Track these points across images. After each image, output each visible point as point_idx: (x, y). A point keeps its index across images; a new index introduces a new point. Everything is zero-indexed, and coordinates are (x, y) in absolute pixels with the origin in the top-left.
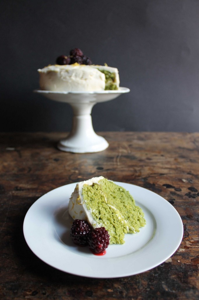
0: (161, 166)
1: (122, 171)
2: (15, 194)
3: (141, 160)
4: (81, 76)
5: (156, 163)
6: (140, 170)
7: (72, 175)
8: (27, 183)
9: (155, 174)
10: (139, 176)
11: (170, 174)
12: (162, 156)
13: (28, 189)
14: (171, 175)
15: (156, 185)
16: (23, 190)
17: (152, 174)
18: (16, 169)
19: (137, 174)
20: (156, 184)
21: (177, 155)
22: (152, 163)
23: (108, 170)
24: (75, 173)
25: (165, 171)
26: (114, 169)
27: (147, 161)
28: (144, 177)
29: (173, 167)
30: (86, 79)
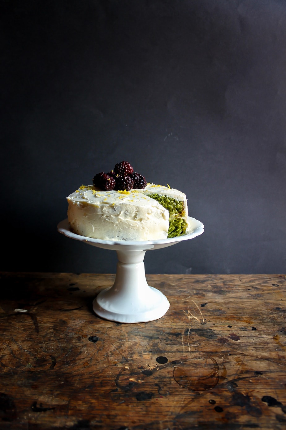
0: (254, 353)
1: (197, 365)
2: (33, 421)
3: (223, 341)
4: (133, 215)
5: (247, 346)
6: (223, 364)
7: (120, 374)
8: (51, 393)
9: (247, 372)
10: (223, 378)
11: (271, 372)
12: (254, 329)
13: (54, 409)
14: (273, 375)
15: (252, 400)
16: (45, 410)
17: (242, 372)
18: (31, 359)
19: (220, 373)
20: (252, 396)
21: (276, 328)
22: (240, 346)
23: (174, 363)
24: (124, 369)
25: (262, 366)
26: (183, 362)
27: (232, 341)
28: (230, 379)
29: (274, 355)
30: (141, 220)
